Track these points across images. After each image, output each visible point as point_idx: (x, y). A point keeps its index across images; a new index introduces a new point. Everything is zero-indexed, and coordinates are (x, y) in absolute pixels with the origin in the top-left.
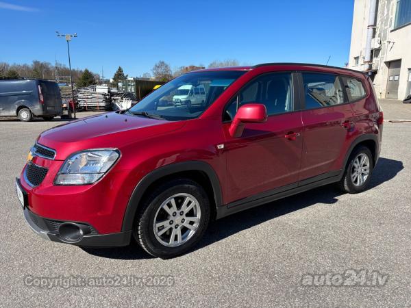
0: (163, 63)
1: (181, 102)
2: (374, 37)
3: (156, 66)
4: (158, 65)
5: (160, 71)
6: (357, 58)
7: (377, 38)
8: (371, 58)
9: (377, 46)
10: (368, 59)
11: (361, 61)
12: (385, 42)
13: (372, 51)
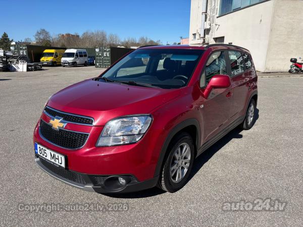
0: (44, 30)
1: (69, 63)
2: (206, 21)
3: (38, 32)
4: (39, 32)
5: (42, 37)
6: (194, 35)
7: (208, 22)
8: (205, 35)
9: (208, 27)
10: (202, 35)
11: (197, 37)
12: (214, 25)
13: (205, 30)
